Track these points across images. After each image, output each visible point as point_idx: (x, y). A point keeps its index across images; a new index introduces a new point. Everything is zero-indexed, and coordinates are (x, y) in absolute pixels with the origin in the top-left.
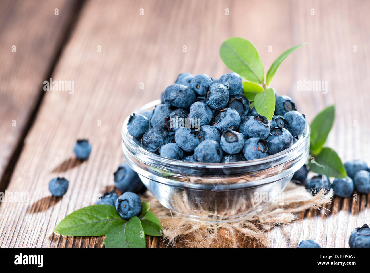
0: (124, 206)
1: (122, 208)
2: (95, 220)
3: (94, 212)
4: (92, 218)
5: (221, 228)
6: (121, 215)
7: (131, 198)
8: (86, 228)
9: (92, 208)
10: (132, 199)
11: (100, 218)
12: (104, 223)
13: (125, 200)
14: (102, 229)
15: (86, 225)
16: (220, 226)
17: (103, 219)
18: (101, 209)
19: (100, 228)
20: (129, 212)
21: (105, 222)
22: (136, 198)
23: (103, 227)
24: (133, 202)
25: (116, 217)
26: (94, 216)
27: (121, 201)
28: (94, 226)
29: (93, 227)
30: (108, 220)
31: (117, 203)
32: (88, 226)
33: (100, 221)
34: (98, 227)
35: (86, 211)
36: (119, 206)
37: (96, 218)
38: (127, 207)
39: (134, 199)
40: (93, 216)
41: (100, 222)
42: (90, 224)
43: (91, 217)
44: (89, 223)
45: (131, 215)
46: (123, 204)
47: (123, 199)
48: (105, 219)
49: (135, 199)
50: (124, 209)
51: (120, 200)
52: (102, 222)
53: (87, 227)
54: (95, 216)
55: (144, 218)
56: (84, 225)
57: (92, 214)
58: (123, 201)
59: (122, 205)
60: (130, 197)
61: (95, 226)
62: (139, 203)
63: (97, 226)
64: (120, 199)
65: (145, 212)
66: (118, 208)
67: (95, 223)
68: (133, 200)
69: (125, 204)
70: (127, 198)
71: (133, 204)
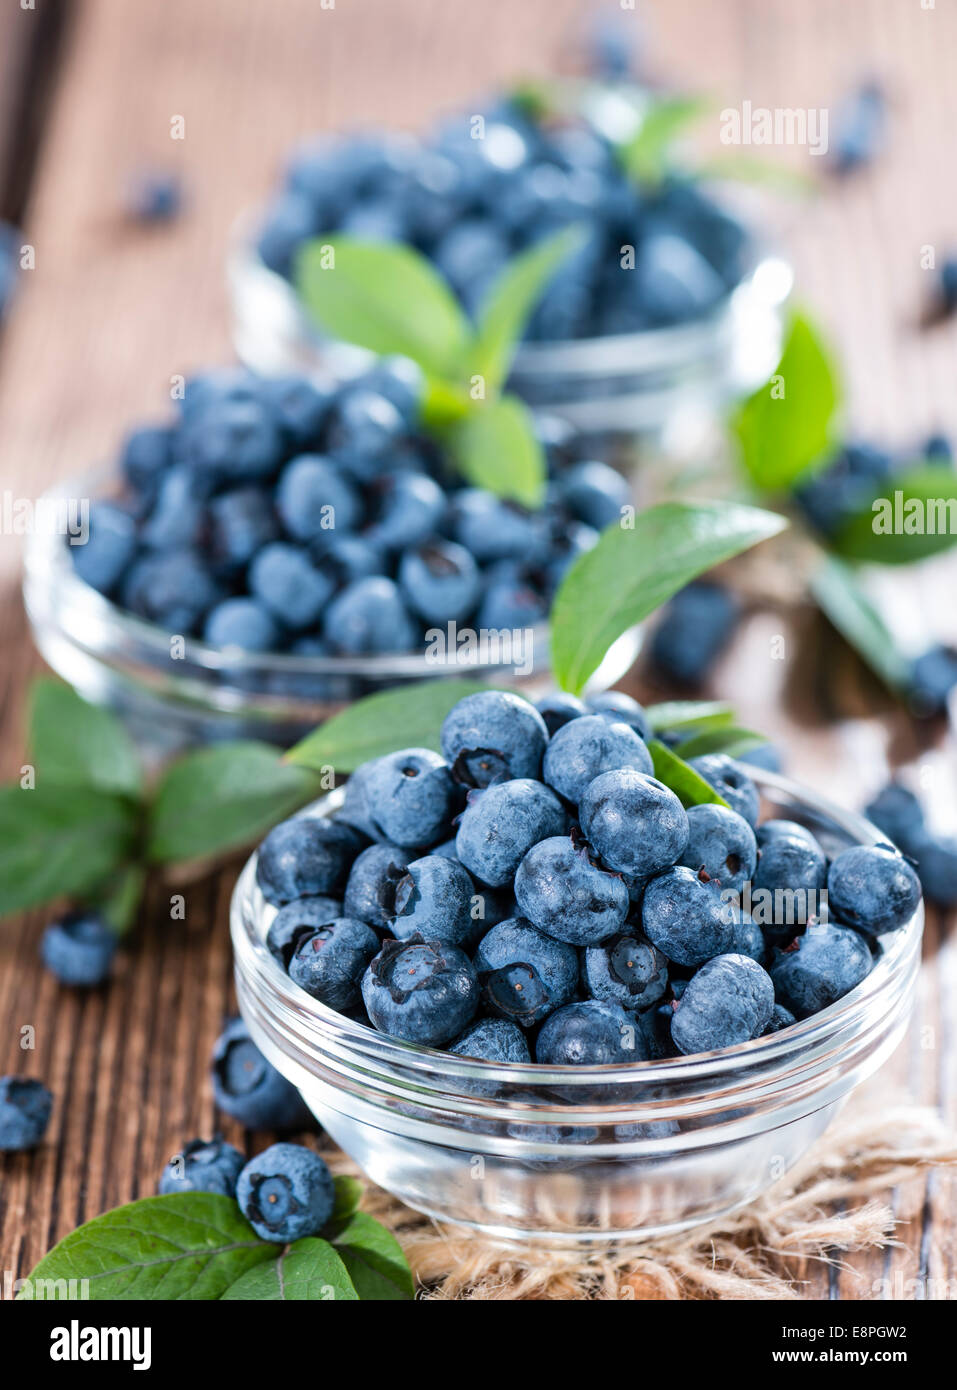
0: (272, 1199)
1: (265, 1207)
2: (166, 1255)
3: (158, 1225)
4: (154, 1245)
5: (625, 1268)
6: (260, 1229)
7: (297, 1171)
8: (133, 1285)
9: (152, 1207)
10: (301, 1173)
11: (182, 1245)
12: (198, 1263)
13: (277, 1176)
14: (192, 1290)
15: (132, 1275)
16: (621, 1261)
17: (192, 1247)
18: (185, 1209)
19: (185, 1285)
20: (293, 1221)
21: (202, 1259)
22: (316, 1169)
23: (194, 1280)
24: (308, 1183)
25: (240, 1237)
26: (161, 1239)
27: (258, 1181)
28: (162, 1276)
29: (157, 1283)
30: (211, 1249)
31: (243, 1189)
32: (139, 1276)
33: (181, 1256)
34: (178, 1282)
35: (129, 1221)
36: (255, 1198)
37: (171, 1246)
38: (284, 1204)
39: (307, 1172)
40: (156, 1237)
41: (182, 1260)
42: (147, 1270)
43: (149, 1241)
44: (141, 1267)
45: (299, 1232)
46: (266, 1191)
47: (269, 1172)
48: (202, 1250)
49: (311, 1173)
50: (272, 1209)
51: (257, 1178)
52: (190, 1261)
53: (137, 1281)
54: (166, 1237)
55: (344, 1239)
56: (127, 1276)
57: (152, 1233)
58: (267, 1182)
59: (263, 1195)
60: (293, 1163)
61: (167, 1275)
62: (326, 1186)
63: (173, 1275)
64: (258, 1174)
65: (346, 1215)
66: (250, 1208)
67: (165, 1265)
68: (304, 1176)
69: (274, 1191)
70: (281, 1171)
71: (306, 1193)
